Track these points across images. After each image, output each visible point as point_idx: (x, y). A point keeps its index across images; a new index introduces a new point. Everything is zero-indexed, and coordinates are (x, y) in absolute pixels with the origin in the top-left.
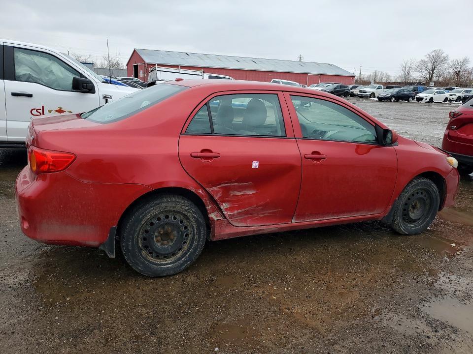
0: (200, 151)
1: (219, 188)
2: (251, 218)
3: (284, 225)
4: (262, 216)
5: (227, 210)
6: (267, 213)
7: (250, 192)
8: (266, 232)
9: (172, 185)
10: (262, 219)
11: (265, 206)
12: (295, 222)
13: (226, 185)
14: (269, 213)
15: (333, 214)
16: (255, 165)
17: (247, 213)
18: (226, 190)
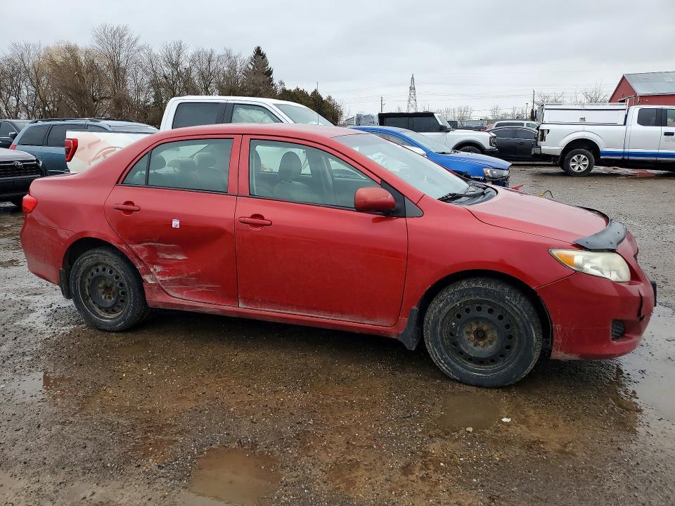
0: (123, 202)
1: (144, 246)
2: (188, 289)
3: (228, 308)
4: (200, 290)
5: (159, 274)
6: (205, 287)
7: (180, 257)
8: (207, 311)
9: (93, 236)
10: (201, 294)
11: (200, 278)
12: (242, 307)
13: (150, 244)
14: (207, 288)
15: (300, 308)
16: (176, 223)
17: (180, 282)
18: (153, 251)
